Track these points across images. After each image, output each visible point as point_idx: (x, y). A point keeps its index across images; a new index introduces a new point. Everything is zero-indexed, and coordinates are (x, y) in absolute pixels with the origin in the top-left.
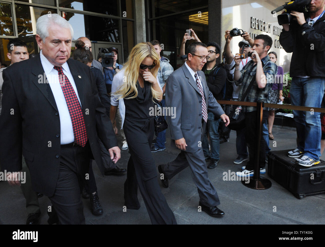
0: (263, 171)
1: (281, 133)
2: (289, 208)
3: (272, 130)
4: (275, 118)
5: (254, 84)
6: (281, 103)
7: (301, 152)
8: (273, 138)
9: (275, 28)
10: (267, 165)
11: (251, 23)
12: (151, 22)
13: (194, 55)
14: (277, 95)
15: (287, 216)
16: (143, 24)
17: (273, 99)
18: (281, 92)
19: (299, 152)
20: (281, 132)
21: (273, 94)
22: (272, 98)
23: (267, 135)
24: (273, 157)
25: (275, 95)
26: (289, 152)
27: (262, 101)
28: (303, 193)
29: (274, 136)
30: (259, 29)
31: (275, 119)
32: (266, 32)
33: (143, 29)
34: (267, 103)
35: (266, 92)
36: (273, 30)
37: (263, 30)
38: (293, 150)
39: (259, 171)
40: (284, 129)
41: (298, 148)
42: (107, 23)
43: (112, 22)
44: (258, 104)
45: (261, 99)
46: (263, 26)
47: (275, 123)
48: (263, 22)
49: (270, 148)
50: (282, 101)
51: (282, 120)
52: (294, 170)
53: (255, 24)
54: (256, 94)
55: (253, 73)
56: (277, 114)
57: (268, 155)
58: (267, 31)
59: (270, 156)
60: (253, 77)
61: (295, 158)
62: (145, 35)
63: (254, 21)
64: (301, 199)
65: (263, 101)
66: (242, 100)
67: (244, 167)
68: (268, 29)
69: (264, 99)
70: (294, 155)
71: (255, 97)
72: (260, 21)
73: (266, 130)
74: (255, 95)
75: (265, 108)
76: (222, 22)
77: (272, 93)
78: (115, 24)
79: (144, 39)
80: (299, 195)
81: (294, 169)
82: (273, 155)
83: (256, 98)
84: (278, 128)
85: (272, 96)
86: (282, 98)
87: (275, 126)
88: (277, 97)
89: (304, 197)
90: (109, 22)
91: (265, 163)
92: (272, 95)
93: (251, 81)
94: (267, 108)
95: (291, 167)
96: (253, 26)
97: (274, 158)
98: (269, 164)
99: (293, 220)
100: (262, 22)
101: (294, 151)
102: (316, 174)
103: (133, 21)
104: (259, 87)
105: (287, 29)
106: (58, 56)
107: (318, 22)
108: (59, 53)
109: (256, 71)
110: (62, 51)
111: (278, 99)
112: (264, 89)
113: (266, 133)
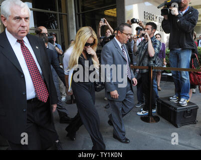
0: (154, 111)
1: (166, 86)
3: (160, 84)
6: (165, 66)
8: (160, 90)
10: (156, 107)
11: (145, 15)
12: (79, 15)
13: (122, 32)
14: (162, 61)
16: (73, 17)
18: (165, 59)
19: (176, 98)
26: (170, 98)
30: (149, 19)
34: (155, 66)
35: (154, 59)
36: (159, 20)
37: (152, 20)
38: (172, 97)
41: (175, 95)
42: (50, 17)
44: (150, 68)
45: (151, 64)
46: (152, 17)
49: (158, 96)
51: (166, 77)
56: (163, 74)
57: (157, 100)
60: (145, 50)
62: (75, 24)
66: (139, 65)
67: (142, 109)
68: (156, 19)
69: (153, 64)
70: (173, 100)
72: (150, 14)
73: (156, 85)
75: (154, 70)
78: (54, 17)
80: (177, 125)
81: (173, 108)
82: (160, 100)
86: (166, 63)
87: (162, 81)
89: (180, 126)
91: (155, 105)
92: (159, 61)
97: (160, 102)
102: (187, 111)
103: (66, 15)
104: (150, 56)
105: (166, 19)
106: (19, 31)
107: (185, 14)
108: (21, 28)
109: (147, 46)
110: (22, 27)
111: (163, 64)
112: (153, 57)
113: (155, 86)
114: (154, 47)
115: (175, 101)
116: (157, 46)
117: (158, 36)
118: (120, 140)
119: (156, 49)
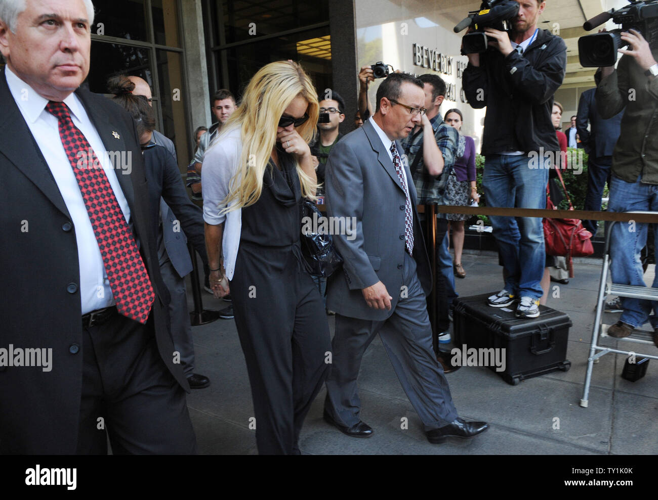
0: (445, 338)
1: (479, 264)
2: (495, 404)
3: (462, 259)
4: (465, 236)
5: (419, 170)
7: (511, 296)
8: (464, 274)
9: (460, 65)
10: (451, 326)
11: (415, 55)
12: (218, 53)
13: (394, 102)
14: (466, 191)
15: (492, 419)
16: (201, 57)
17: (460, 200)
18: (474, 184)
19: (508, 296)
20: (479, 262)
21: (460, 190)
22: (458, 197)
23: (450, 266)
24: (462, 309)
25: (464, 192)
26: (490, 298)
27: (434, 201)
28: (519, 374)
29: (467, 272)
30: (429, 67)
31: (466, 239)
32: (443, 73)
33: (202, 69)
34: (444, 205)
35: (441, 183)
36: (456, 70)
37: (437, 69)
38: (496, 293)
39: (438, 339)
40: (485, 257)
41: (505, 288)
42: (130, 58)
43: (140, 56)
44: (428, 209)
45: (433, 197)
46: (437, 61)
47: (466, 246)
48: (437, 53)
49: (457, 294)
50: (476, 201)
51: (480, 238)
52: (501, 331)
53: (422, 57)
54: (422, 188)
55: (414, 147)
56: (470, 228)
57: (453, 305)
58: (445, 71)
59: (456, 308)
60: (415, 156)
61: (501, 309)
62: (206, 80)
63: (419, 52)
64: (516, 385)
65: (437, 202)
68: (448, 67)
69: (438, 197)
70: (499, 303)
71: (421, 195)
72: (431, 52)
73: (448, 258)
74: (422, 191)
75: (440, 214)
76: (358, 53)
77: (457, 187)
78: (145, 60)
79: (204, 89)
80: (511, 378)
81: (500, 328)
82: (461, 304)
83: (423, 196)
84: (473, 254)
85: (457, 193)
86: (477, 196)
87: (468, 251)
88: (467, 195)
89: (521, 381)
90: (132, 55)
91: (449, 321)
92: (457, 190)
93: (411, 163)
94: (445, 215)
95: (494, 325)
96: (419, 62)
97: (463, 311)
98: (454, 322)
99: (503, 426)
100: (435, 53)
101: (499, 295)
102: (538, 335)
103: (180, 53)
104: (432, 173)
105: (476, 63)
106: (55, 66)
107: (531, 49)
108: (60, 57)
109: (421, 144)
110: (67, 50)
111: (470, 199)
112: (439, 177)
113: (446, 263)
114: (442, 146)
115: (505, 307)
116: (450, 144)
117: (454, 116)
118: (344, 430)
119: (448, 152)
